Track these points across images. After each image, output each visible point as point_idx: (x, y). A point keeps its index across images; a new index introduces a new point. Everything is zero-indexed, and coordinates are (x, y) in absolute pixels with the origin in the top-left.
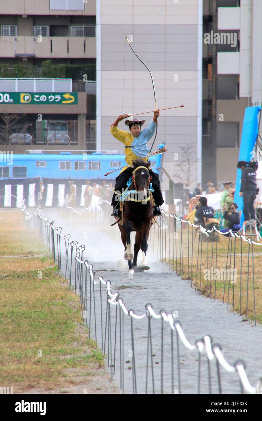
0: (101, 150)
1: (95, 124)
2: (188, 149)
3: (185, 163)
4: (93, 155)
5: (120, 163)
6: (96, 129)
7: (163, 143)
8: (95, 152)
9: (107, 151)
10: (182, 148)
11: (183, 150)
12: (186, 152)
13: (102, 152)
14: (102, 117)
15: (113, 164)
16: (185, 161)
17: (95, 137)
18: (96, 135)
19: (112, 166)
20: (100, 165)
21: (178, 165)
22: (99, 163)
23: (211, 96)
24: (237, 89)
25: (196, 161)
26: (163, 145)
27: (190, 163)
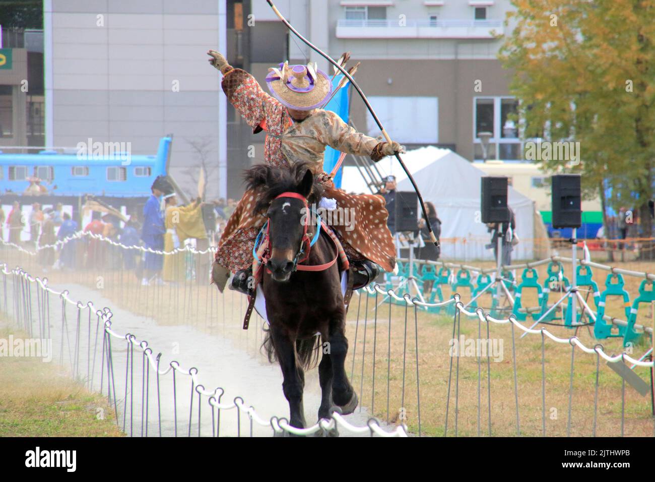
0: (54, 145)
1: (42, 103)
2: (204, 145)
3: (197, 169)
4: (41, 154)
5: (87, 169)
6: (44, 112)
7: (168, 136)
8: (43, 150)
9: (65, 148)
10: (193, 144)
11: (195, 147)
12: (200, 151)
13: (54, 150)
14: (54, 90)
15: (75, 170)
16: (198, 166)
17: (41, 125)
18: (44, 121)
19: (73, 173)
20: (52, 171)
21: (187, 173)
22: (52, 169)
23: (240, 57)
24: (285, 46)
25: (217, 166)
26: (168, 139)
27: (207, 169)
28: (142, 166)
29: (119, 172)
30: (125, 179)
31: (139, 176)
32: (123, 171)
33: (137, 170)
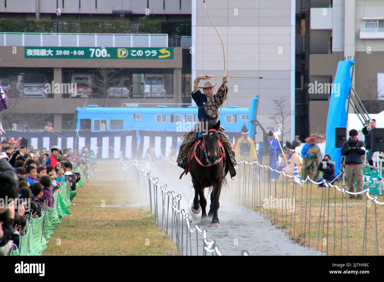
1: (190, 79)
2: (281, 102)
3: (278, 116)
4: (188, 108)
10: (276, 101)
11: (277, 103)
12: (279, 105)
16: (278, 114)
17: (190, 91)
18: (191, 88)
21: (272, 118)
23: (304, 51)
24: (330, 44)
25: (290, 114)
26: (257, 98)
27: (284, 116)
28: (245, 114)
29: (233, 118)
30: (236, 122)
31: (243, 120)
32: (235, 117)
33: (243, 116)
